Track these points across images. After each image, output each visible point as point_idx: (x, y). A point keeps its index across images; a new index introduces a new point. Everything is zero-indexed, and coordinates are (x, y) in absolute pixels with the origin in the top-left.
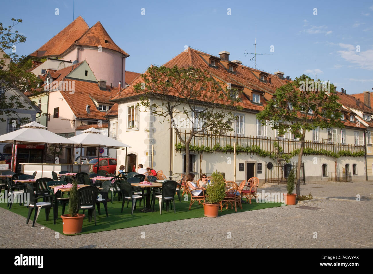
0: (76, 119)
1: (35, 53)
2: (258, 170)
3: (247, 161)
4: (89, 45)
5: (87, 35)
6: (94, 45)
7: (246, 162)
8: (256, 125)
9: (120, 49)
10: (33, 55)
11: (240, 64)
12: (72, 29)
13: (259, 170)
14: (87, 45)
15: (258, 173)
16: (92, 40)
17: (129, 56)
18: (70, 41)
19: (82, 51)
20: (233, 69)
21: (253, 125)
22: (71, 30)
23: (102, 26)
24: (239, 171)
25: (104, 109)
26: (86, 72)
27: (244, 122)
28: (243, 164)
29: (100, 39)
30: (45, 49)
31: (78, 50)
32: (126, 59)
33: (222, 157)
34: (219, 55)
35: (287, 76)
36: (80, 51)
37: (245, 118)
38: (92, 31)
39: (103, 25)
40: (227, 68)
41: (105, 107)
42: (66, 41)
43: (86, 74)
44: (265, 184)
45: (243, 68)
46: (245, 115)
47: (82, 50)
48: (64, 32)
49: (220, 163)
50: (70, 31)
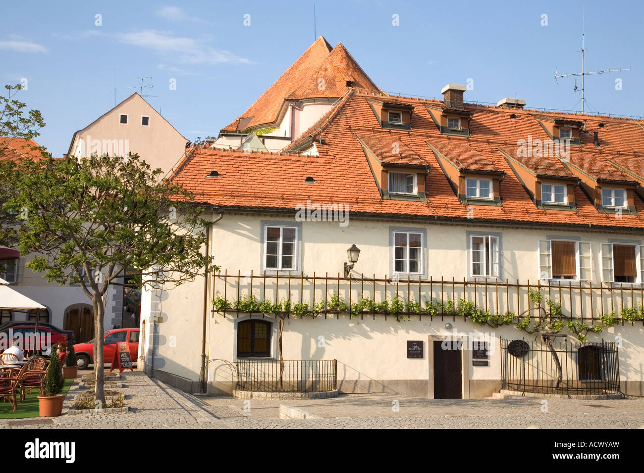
1: (234, 124)
2: (474, 358)
3: (433, 336)
4: (312, 96)
6: (323, 94)
7: (431, 338)
8: (466, 252)
10: (230, 129)
12: (302, 67)
13: (478, 357)
14: (309, 97)
15: (474, 365)
19: (300, 110)
20: (460, 123)
21: (457, 252)
22: (300, 68)
23: (346, 52)
24: (408, 357)
27: (425, 246)
28: (420, 344)
29: (337, 80)
30: (251, 114)
31: (293, 108)
33: (351, 325)
34: (443, 94)
36: (296, 111)
37: (428, 238)
38: (323, 67)
39: (348, 50)
40: (440, 124)
44: (500, 392)
45: (514, 117)
46: (428, 231)
47: (301, 108)
48: (289, 74)
49: (344, 338)
50: (299, 71)
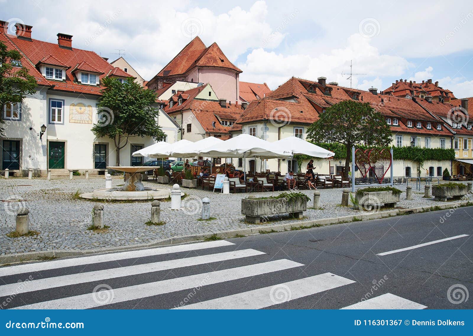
0: (206, 133)
4: (208, 65)
5: (206, 56)
6: (212, 64)
9: (234, 66)
10: (161, 75)
11: (336, 85)
12: (191, 49)
16: (210, 60)
17: (242, 72)
18: (190, 60)
20: (328, 92)
25: (226, 124)
26: (210, 93)
29: (217, 58)
30: (169, 69)
31: (199, 70)
32: (240, 74)
35: (381, 91)
38: (209, 52)
39: (218, 46)
40: (323, 92)
41: (226, 122)
42: (187, 61)
43: (210, 95)
45: (338, 89)
48: (185, 52)
50: (189, 51)
